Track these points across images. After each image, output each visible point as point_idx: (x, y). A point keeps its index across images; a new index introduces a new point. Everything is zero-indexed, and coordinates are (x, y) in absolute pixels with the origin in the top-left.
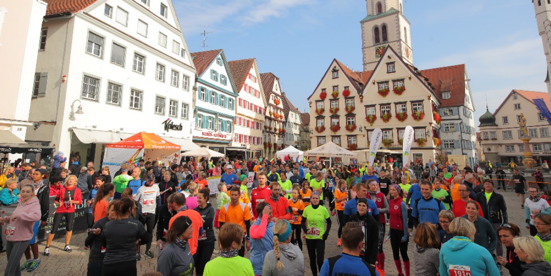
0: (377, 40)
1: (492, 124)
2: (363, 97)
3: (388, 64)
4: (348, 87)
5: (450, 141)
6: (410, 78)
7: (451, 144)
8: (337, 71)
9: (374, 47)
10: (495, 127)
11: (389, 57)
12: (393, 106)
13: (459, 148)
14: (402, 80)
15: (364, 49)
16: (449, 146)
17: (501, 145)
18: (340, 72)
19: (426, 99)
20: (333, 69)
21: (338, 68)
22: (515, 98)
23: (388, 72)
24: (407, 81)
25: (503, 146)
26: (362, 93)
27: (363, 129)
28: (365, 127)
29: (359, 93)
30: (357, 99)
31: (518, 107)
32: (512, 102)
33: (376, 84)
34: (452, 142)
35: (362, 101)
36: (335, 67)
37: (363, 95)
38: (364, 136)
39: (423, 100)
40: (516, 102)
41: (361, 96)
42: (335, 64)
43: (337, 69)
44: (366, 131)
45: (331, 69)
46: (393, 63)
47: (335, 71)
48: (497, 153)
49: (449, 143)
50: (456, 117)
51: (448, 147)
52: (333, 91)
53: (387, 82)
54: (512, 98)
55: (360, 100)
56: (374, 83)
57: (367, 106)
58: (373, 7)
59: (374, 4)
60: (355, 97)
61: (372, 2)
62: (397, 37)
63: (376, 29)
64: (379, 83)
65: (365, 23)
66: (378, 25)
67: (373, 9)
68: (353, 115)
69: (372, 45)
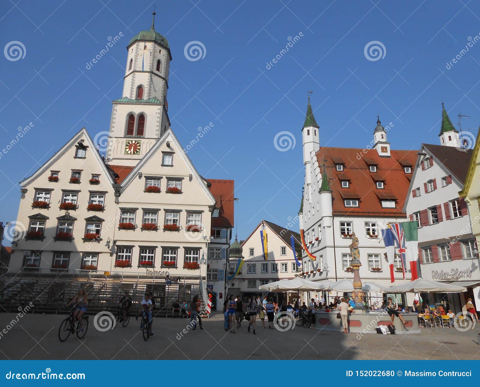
0: (129, 131)
1: (239, 256)
2: (120, 194)
3: (164, 153)
4: (98, 175)
6: (191, 179)
8: (85, 148)
9: (125, 140)
11: (168, 145)
12: (161, 214)
14: (180, 179)
17: (244, 279)
18: (90, 150)
19: (206, 210)
20: (79, 143)
22: (263, 229)
23: (163, 165)
24: (185, 182)
25: (246, 282)
26: (120, 189)
28: (115, 241)
29: (114, 188)
30: (110, 197)
33: (143, 179)
34: (215, 273)
35: (117, 201)
36: (83, 141)
38: (111, 255)
39: (203, 211)
41: (118, 192)
42: (83, 136)
43: (85, 144)
44: (116, 248)
45: (75, 142)
46: (172, 153)
47: (80, 146)
48: (239, 289)
52: (73, 176)
53: (159, 178)
54: (260, 228)
55: (114, 198)
56: (140, 177)
57: (123, 210)
58: (132, 88)
59: (134, 86)
60: (107, 192)
61: (133, 83)
62: (156, 134)
63: (131, 117)
64: (148, 178)
65: (118, 105)
66: (134, 113)
67: (132, 91)
68: (98, 221)
69: (123, 137)
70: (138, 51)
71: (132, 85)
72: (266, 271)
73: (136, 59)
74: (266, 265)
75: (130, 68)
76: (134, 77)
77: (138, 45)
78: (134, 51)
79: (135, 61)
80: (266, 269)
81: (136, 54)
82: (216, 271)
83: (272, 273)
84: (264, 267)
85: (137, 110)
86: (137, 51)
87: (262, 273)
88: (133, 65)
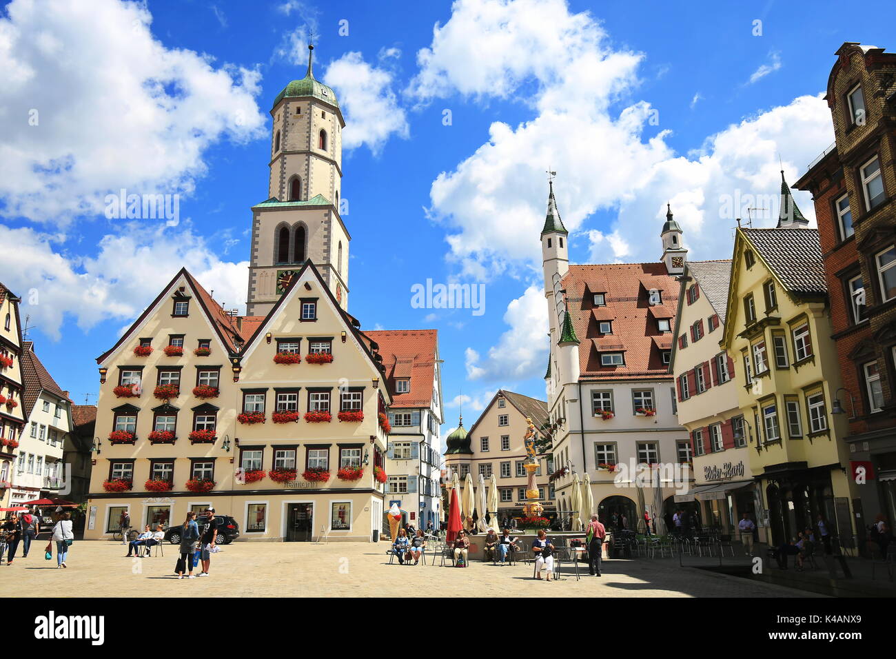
0: (282, 257)
1: (465, 451)
2: (240, 368)
3: (303, 300)
4: (208, 341)
5: (400, 479)
6: (344, 339)
7: (401, 484)
8: (188, 299)
9: (275, 270)
10: (468, 456)
11: (308, 286)
12: (303, 395)
13: (414, 491)
14: (329, 340)
15: (254, 271)
16: (398, 487)
18: (194, 303)
19: (369, 386)
20: (177, 293)
21: (189, 292)
22: (502, 405)
23: (301, 320)
24: (336, 343)
26: (240, 360)
27: (232, 445)
28: (237, 440)
29: (232, 360)
30: (226, 373)
31: (504, 420)
32: (496, 412)
33: (274, 343)
34: (403, 481)
35: (236, 379)
36: (182, 289)
37: (242, 363)
38: (232, 461)
39: (364, 388)
40: (503, 412)
41: (237, 365)
42: (183, 281)
43: (186, 295)
44: (238, 450)
45: (171, 292)
46: (315, 300)
47: (180, 298)
49: (398, 482)
50: (416, 429)
51: (395, 490)
52: (170, 344)
53: (297, 340)
54: (497, 404)
55: (232, 375)
56: (269, 340)
57: (246, 392)
58: (282, 183)
59: (284, 178)
60: (221, 366)
61: (283, 173)
62: (324, 257)
63: (283, 231)
64: (280, 341)
65: (262, 213)
66: (288, 224)
67: (282, 188)
68: (211, 411)
69: (272, 265)
70: (288, 117)
71: (282, 178)
72: (508, 475)
73: (285, 131)
74: (508, 465)
75: (277, 149)
76: (283, 163)
77: (286, 108)
78: (282, 119)
79: (285, 136)
80: (508, 471)
81: (285, 123)
82: (405, 479)
83: (517, 477)
84: (504, 469)
85: (291, 219)
86: (286, 117)
87: (501, 477)
88: (281, 142)
